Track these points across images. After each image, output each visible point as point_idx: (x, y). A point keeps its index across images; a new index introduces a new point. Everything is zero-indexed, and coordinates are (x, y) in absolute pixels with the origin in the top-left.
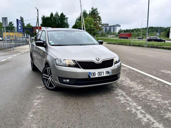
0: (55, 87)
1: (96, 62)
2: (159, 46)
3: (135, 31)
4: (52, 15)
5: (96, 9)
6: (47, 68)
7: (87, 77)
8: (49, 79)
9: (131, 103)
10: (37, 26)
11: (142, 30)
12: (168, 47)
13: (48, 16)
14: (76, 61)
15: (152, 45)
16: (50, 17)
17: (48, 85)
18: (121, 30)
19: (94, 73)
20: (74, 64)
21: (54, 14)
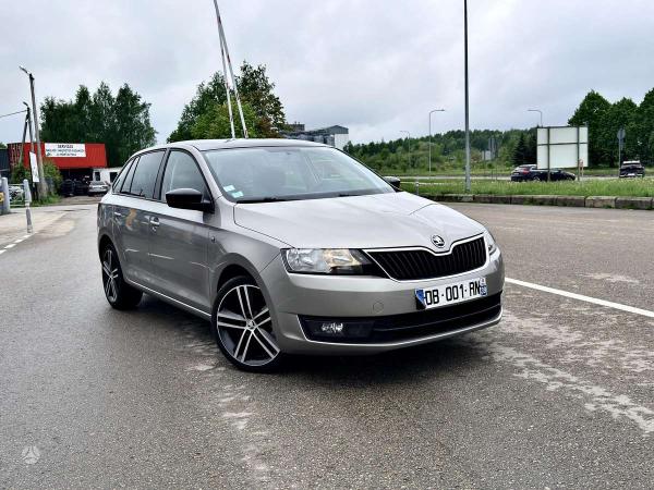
0: (273, 357)
1: (435, 250)
2: (517, 196)
3: (400, 148)
4: (83, 94)
5: (261, 71)
6: (238, 288)
7: (412, 309)
8: (246, 328)
9: (583, 389)
10: (28, 140)
11: (424, 144)
12: (551, 196)
13: (67, 101)
14: (366, 251)
15: (491, 193)
16: (74, 102)
17: (240, 353)
18: (351, 146)
19: (435, 293)
20: (358, 263)
21: (92, 91)
